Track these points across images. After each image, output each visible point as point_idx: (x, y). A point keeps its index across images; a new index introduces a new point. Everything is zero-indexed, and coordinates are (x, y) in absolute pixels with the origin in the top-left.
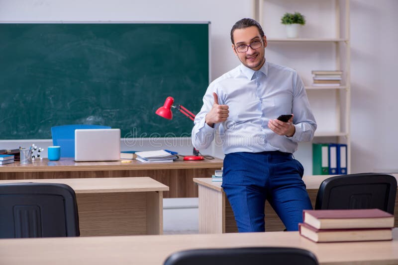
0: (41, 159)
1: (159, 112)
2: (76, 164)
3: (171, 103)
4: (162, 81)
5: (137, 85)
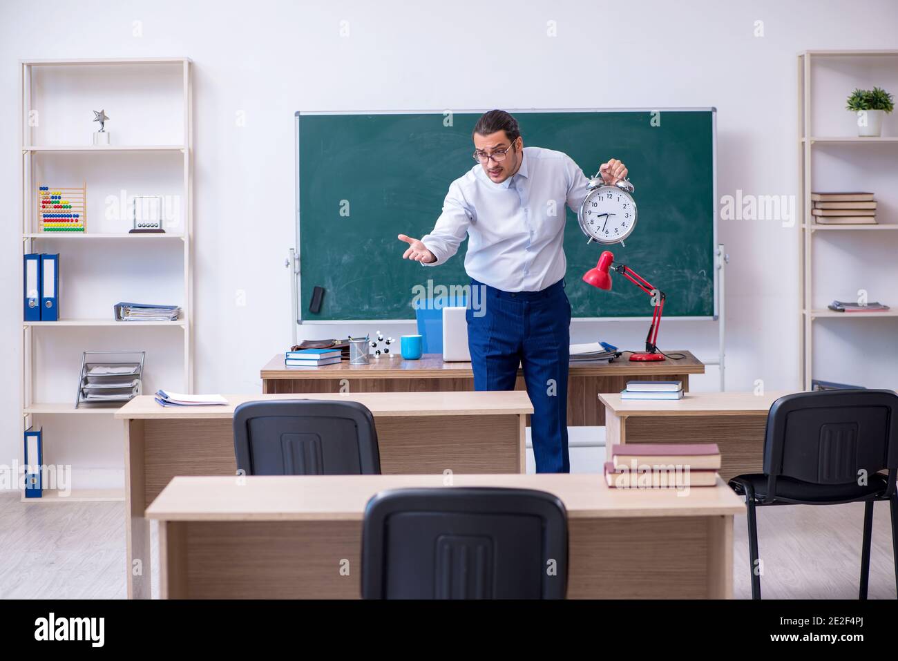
0: (392, 356)
1: (588, 278)
2: (445, 367)
3: (609, 261)
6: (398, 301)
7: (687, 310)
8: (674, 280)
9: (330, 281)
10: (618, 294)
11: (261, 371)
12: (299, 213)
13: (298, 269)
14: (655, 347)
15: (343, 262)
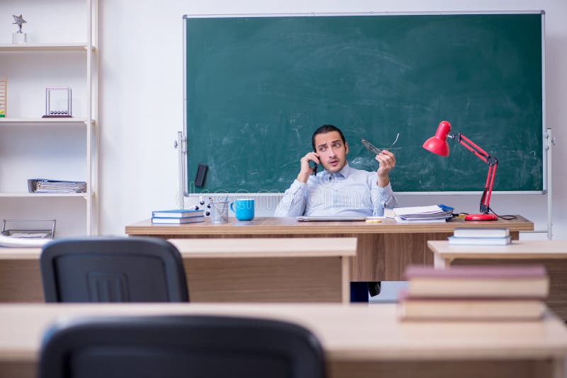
1: (427, 145)
3: (447, 130)
4: (468, 104)
5: (429, 109)
6: (270, 177)
7: (519, 185)
8: (508, 160)
9: (213, 160)
10: (460, 171)
11: (126, 227)
12: (186, 102)
13: (185, 149)
14: (488, 208)
15: (223, 143)
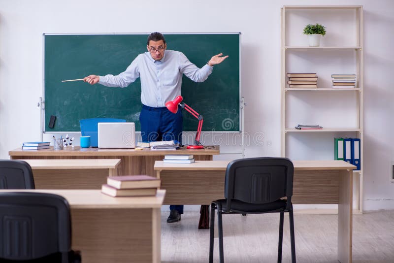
0: (73, 146)
3: (180, 101)
8: (221, 114)
9: (59, 113)
11: (9, 152)
13: (43, 107)
14: (199, 143)
15: (65, 104)
